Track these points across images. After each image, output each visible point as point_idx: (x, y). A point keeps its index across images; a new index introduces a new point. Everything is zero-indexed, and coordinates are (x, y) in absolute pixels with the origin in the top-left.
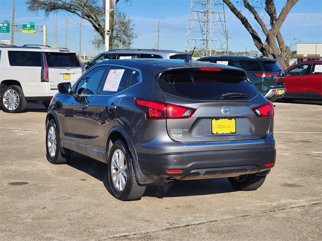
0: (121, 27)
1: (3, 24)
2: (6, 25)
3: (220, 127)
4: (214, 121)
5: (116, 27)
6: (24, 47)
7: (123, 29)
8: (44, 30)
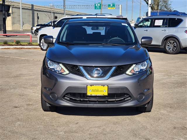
0: (164, 4)
1: (98, 4)
2: (99, 5)
5: (160, 3)
6: (96, 15)
7: (165, 5)
8: (120, 7)
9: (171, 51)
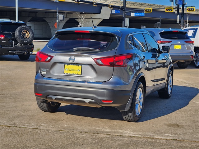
3: (70, 70)
4: (66, 66)
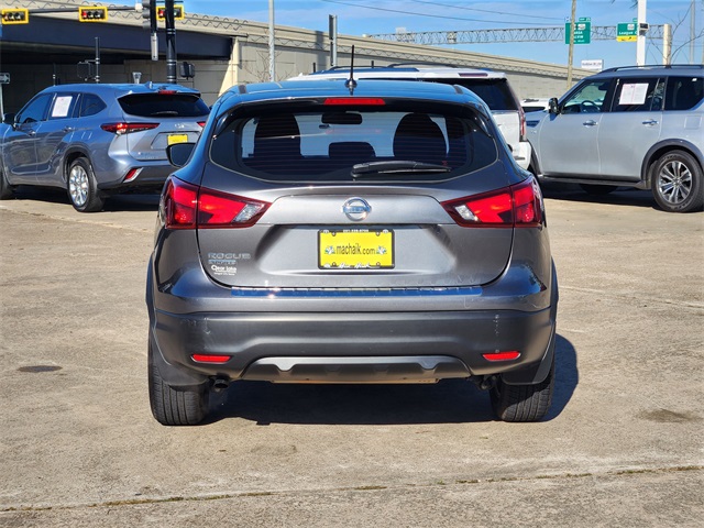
2: (582, 27)
3: (343, 250)
4: (326, 236)
8: (666, 35)
9: (673, 199)
